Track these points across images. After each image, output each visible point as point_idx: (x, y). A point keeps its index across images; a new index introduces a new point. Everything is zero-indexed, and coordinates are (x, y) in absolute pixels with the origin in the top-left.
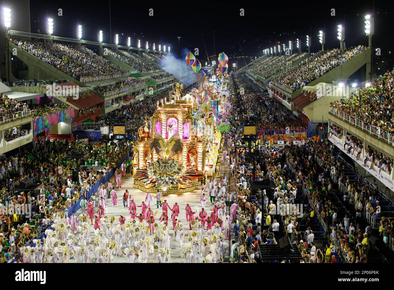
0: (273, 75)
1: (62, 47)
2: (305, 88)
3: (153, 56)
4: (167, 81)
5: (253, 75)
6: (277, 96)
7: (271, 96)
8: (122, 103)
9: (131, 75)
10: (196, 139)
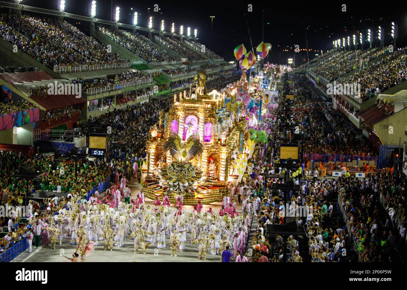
0: (341, 76)
1: (33, 21)
2: (380, 96)
3: (170, 40)
4: (187, 77)
5: (315, 77)
6: (343, 107)
7: (335, 107)
8: (115, 106)
9: (133, 67)
10: (219, 142)
